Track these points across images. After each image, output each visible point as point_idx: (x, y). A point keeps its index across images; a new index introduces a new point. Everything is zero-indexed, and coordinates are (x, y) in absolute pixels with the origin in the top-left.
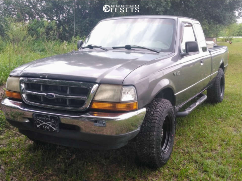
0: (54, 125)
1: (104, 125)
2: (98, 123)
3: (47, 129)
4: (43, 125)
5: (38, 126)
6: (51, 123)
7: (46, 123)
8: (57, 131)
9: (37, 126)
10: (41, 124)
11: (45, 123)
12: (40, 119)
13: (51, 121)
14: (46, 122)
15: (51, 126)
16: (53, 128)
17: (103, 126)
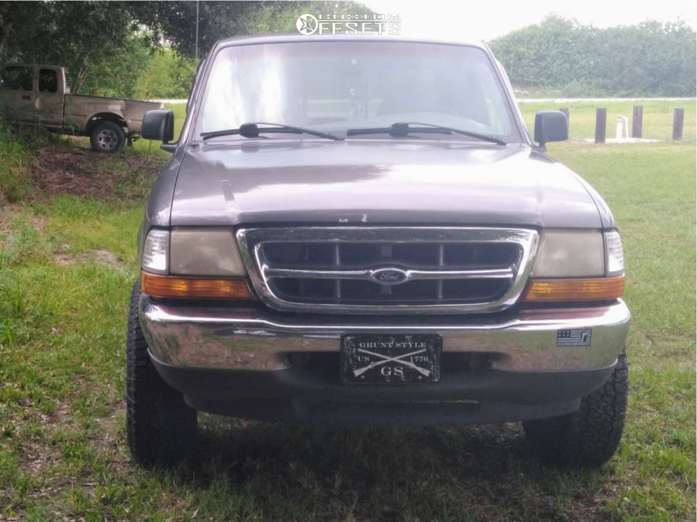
0: (426, 359)
1: (585, 341)
2: (569, 337)
3: (395, 378)
4: (379, 367)
5: (357, 373)
6: (413, 356)
7: (395, 359)
8: (434, 378)
9: (354, 374)
10: (372, 363)
11: (389, 359)
12: (372, 350)
13: (414, 349)
14: (393, 356)
15: (412, 365)
16: (420, 369)
17: (584, 344)
